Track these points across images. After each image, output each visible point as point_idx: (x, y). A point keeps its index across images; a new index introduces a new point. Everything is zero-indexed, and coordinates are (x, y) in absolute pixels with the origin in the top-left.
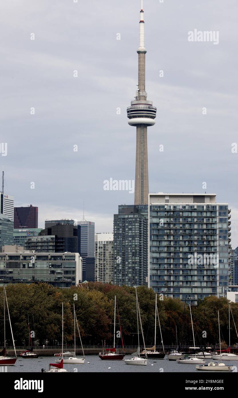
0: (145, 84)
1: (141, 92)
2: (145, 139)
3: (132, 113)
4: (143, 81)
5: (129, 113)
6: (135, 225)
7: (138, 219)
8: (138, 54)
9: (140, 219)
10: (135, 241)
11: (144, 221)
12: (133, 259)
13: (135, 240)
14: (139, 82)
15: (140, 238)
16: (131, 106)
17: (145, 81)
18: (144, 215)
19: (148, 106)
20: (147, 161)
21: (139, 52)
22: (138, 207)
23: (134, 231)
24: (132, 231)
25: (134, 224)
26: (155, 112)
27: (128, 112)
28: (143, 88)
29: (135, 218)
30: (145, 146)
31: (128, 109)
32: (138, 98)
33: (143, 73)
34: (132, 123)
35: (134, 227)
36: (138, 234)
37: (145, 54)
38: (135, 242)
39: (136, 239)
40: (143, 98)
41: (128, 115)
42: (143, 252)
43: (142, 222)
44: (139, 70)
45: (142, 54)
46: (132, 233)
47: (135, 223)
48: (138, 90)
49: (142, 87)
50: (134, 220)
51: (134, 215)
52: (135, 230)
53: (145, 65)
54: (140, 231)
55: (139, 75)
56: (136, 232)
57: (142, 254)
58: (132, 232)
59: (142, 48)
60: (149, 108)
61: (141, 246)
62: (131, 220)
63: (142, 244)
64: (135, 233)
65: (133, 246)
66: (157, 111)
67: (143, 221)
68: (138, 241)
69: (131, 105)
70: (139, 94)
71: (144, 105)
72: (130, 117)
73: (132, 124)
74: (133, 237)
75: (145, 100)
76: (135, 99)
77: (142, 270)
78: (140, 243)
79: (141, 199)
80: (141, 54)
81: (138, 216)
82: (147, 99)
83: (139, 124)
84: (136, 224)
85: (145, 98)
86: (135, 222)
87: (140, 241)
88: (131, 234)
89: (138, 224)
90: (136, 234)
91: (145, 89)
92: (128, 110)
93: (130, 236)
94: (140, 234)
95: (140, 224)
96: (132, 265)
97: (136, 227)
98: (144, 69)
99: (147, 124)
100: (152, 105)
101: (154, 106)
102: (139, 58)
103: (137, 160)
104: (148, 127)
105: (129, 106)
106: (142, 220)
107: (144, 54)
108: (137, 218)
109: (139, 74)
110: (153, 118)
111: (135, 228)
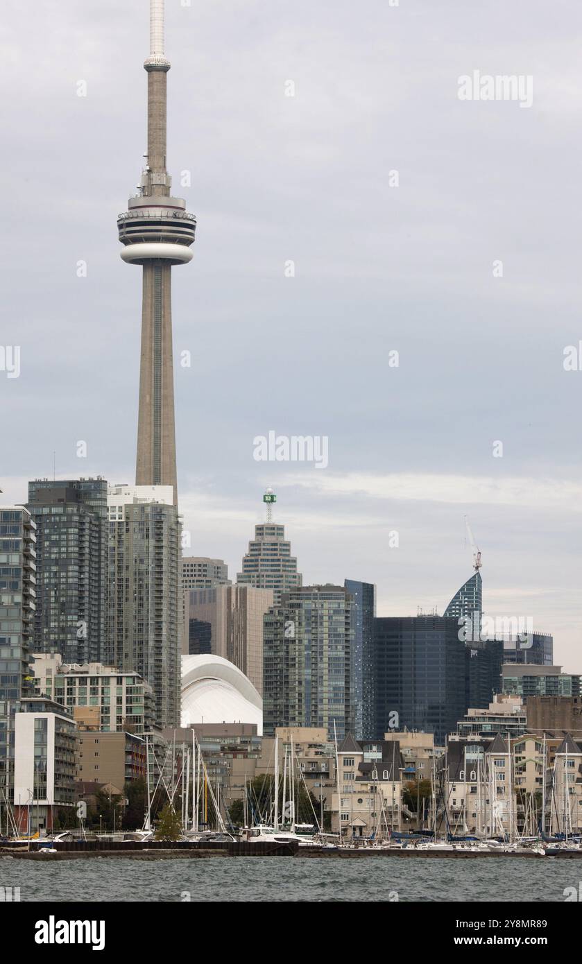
0: (165, 152)
1: (154, 175)
2: (166, 300)
3: (131, 230)
4: (162, 145)
5: (122, 230)
6: (67, 534)
7: (76, 518)
8: (146, 73)
9: (80, 516)
10: (67, 575)
11: (93, 522)
12: (63, 621)
13: (67, 571)
14: (149, 148)
15: (80, 567)
16: (128, 211)
17: (165, 144)
18: (93, 507)
19: (171, 212)
20: (172, 356)
21: (149, 68)
22: (80, 487)
23: (63, 549)
24: (60, 547)
25: (65, 530)
26: (192, 227)
27: (121, 227)
28: (162, 165)
29: (68, 515)
30: (164, 317)
31: (122, 219)
32: (147, 190)
33: (161, 122)
34: (130, 257)
35: (64, 537)
36: (77, 555)
37: (166, 72)
38: (67, 577)
39: (70, 568)
40: (160, 190)
41: (121, 234)
42: (89, 603)
43: (87, 526)
44: (150, 116)
45: (158, 73)
46: (59, 553)
47: (67, 528)
48: (148, 168)
49: (157, 162)
50: (64, 519)
51: (65, 506)
52: (67, 547)
53: (165, 104)
54: (80, 548)
55: (149, 129)
56: (70, 549)
57: (87, 606)
58: (60, 550)
59: (157, 58)
60: (175, 216)
61: (82, 585)
62: (57, 519)
63: (86, 581)
64: (67, 553)
65: (62, 586)
66: (198, 226)
67: (90, 523)
68: (77, 574)
69: (130, 209)
70: (150, 179)
71: (161, 209)
72: (126, 241)
73: (131, 259)
74: (62, 564)
75: (167, 195)
76: (138, 193)
77: (86, 649)
78: (81, 579)
79: (153, 458)
80: (155, 74)
81: (75, 509)
82: (173, 193)
83: (149, 259)
84: (71, 531)
85: (166, 190)
86: (68, 524)
87: (81, 573)
88: (58, 555)
89: (77, 530)
90: (69, 555)
91: (165, 167)
92: (121, 222)
93: (57, 562)
94: (82, 554)
95: (82, 530)
96: (59, 637)
97: (71, 537)
98: (161, 114)
99: (169, 259)
100: (184, 209)
101: (189, 211)
102: (150, 84)
103: (143, 355)
104: (172, 266)
105: (124, 210)
106: (87, 519)
107: (162, 73)
108: (73, 515)
109: (149, 125)
110: (187, 242)
111: (67, 540)
